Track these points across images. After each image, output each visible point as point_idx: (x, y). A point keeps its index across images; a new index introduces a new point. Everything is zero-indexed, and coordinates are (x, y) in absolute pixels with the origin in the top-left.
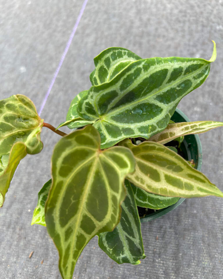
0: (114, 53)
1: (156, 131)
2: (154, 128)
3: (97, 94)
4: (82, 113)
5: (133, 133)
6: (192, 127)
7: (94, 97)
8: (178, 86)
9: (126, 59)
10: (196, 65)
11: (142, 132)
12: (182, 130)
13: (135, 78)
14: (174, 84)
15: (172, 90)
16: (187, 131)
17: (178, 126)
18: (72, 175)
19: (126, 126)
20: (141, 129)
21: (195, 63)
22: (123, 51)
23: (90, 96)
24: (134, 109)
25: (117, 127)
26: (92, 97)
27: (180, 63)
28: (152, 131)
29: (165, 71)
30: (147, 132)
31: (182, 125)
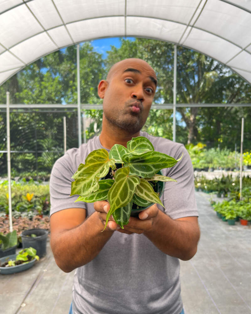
0: (142, 139)
1: (147, 177)
2: (147, 175)
3: (133, 156)
4: (124, 159)
5: (139, 174)
6: (162, 178)
7: (131, 157)
8: (162, 164)
9: (145, 143)
10: (171, 160)
11: (142, 175)
12: (158, 178)
13: (148, 156)
14: (161, 163)
15: (160, 165)
16: (159, 179)
17: (157, 176)
18: (119, 182)
19: (137, 171)
20: (142, 174)
21: (172, 159)
22: (145, 139)
23: (129, 155)
24: (143, 166)
25: (134, 170)
26: (130, 156)
27: (166, 157)
28: (146, 176)
29: (159, 158)
30: (144, 176)
31: (159, 176)
